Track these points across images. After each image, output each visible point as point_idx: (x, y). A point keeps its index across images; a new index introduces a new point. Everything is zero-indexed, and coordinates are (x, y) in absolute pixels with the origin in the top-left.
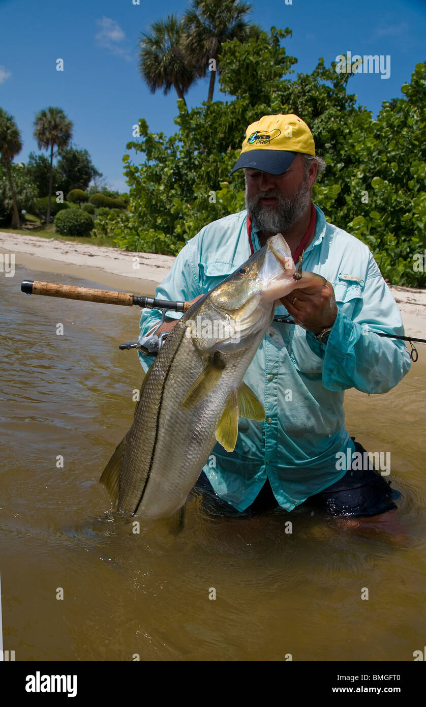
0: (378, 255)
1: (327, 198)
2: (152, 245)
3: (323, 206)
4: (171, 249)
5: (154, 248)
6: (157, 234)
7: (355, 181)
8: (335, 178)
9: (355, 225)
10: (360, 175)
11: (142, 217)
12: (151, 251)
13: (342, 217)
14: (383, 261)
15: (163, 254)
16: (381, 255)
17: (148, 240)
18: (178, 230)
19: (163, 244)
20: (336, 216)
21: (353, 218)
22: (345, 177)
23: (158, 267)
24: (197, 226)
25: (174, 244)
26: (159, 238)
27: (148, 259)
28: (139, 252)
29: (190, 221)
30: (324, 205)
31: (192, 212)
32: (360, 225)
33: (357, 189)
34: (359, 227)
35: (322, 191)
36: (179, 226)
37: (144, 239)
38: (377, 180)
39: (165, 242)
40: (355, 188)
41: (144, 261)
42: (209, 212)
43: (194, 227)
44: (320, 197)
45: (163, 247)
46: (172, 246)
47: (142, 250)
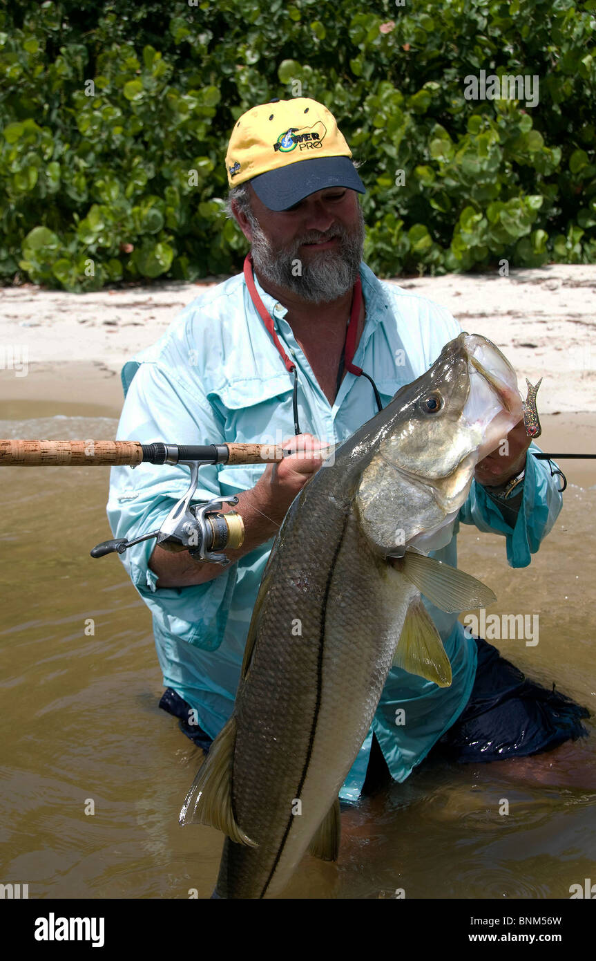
1: (196, 117)
3: (191, 136)
7: (247, 74)
8: (200, 68)
10: (253, 57)
20: (217, 151)
22: (220, 64)
30: (191, 132)
33: (253, 90)
35: (184, 104)
38: (288, 67)
40: (247, 88)
44: (184, 117)
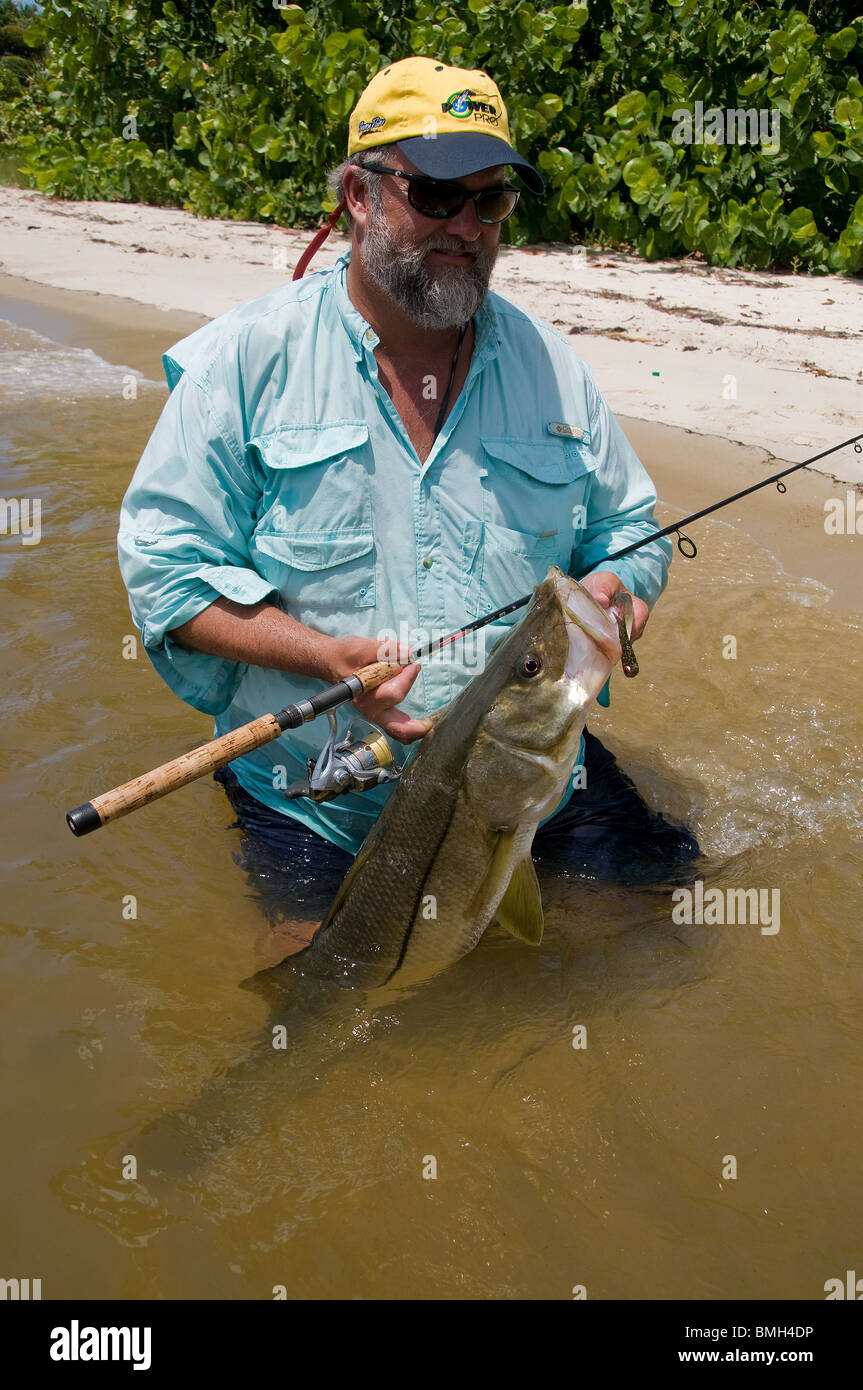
0: (679, 193)
1: (554, 41)
2: (121, 181)
3: (545, 65)
4: (172, 191)
5: (127, 188)
6: (130, 151)
9: (624, 115)
11: (89, 101)
12: (122, 196)
13: (592, 91)
14: (689, 206)
15: (152, 203)
16: (686, 194)
17: (109, 167)
18: (184, 139)
19: (149, 177)
21: (621, 93)
23: (142, 250)
24: (230, 128)
25: (178, 175)
26: (138, 162)
27: (116, 223)
28: (90, 200)
29: (213, 117)
30: (545, 60)
31: (215, 86)
32: (634, 117)
34: (631, 119)
35: (539, 24)
36: (184, 128)
37: (99, 164)
39: (153, 171)
41: (106, 231)
42: (260, 87)
43: (225, 131)
44: (537, 41)
45: (150, 184)
46: (173, 183)
47: (97, 195)
